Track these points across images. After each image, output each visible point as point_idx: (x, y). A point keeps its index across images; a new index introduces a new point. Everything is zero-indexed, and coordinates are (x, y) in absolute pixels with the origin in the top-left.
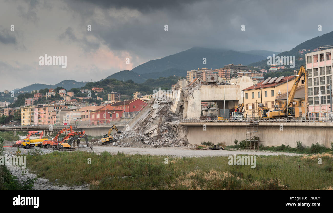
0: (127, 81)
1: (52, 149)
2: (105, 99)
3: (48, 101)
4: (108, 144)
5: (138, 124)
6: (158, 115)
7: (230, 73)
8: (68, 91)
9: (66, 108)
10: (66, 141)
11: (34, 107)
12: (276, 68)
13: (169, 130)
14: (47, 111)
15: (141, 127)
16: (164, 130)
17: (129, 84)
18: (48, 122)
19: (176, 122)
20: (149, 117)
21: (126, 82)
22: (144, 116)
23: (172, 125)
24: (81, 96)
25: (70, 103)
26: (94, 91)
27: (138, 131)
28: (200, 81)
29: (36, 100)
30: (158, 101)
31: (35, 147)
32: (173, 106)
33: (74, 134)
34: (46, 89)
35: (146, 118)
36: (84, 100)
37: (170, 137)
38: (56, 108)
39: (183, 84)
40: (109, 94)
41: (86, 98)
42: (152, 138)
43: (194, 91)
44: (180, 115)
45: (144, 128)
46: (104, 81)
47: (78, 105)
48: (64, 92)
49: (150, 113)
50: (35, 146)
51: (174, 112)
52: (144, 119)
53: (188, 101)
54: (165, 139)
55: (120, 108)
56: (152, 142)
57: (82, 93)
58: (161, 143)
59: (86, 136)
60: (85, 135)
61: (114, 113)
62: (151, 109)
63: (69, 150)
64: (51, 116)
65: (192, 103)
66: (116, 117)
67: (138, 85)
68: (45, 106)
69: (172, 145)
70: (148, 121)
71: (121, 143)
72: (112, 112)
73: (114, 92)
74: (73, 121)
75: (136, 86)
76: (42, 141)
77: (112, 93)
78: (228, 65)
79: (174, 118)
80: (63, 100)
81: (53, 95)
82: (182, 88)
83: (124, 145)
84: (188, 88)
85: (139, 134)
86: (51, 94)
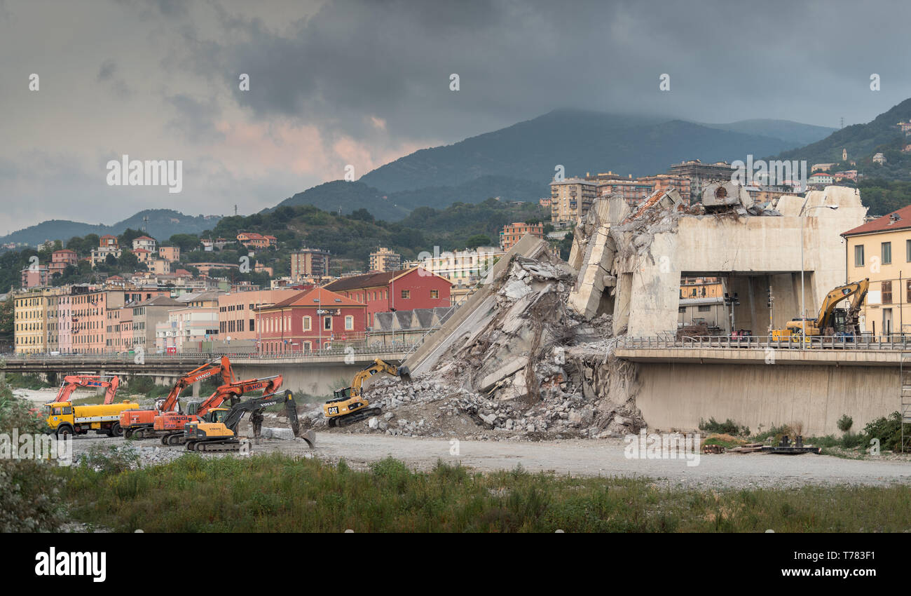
0: (351, 213)
1: (159, 441)
2: (280, 272)
3: (96, 275)
4: (350, 424)
5: (450, 355)
6: (527, 322)
7: (689, 189)
8: (160, 243)
9: (164, 298)
10: (216, 415)
11: (57, 294)
12: (831, 178)
13: (569, 376)
14: (101, 305)
15: (464, 363)
16: (549, 377)
17: (357, 222)
18: (105, 341)
19: (594, 346)
20: (492, 327)
21: (348, 217)
22: (471, 324)
23: (578, 358)
24: (204, 261)
25: (173, 282)
26: (245, 244)
27: (454, 378)
28: (672, 202)
29: (56, 271)
30: (523, 273)
31: (91, 434)
32: (576, 290)
33: (242, 389)
34: (90, 235)
35: (481, 330)
36: (212, 273)
37: (574, 399)
38: (131, 296)
39: (612, 210)
40: (295, 253)
41: (219, 268)
42: (508, 404)
43: (654, 238)
44: (603, 322)
45: (476, 367)
46: (276, 211)
47: (200, 289)
48: (149, 247)
49: (494, 315)
50: (90, 429)
51: (582, 312)
52: (472, 336)
53: (635, 274)
54: (556, 409)
55: (356, 299)
56: (510, 417)
57: (206, 249)
58: (541, 423)
59: (290, 398)
60: (288, 392)
61: (339, 313)
62: (500, 299)
63: (228, 446)
64: (116, 322)
65: (647, 280)
66: (346, 329)
67: (385, 227)
68: (94, 289)
69: (588, 431)
70: (489, 344)
71: (399, 421)
72: (331, 310)
73: (310, 248)
74: (192, 340)
75: (380, 230)
76: (115, 413)
77: (304, 250)
78: (683, 162)
79: (580, 332)
80: (147, 272)
81: (114, 255)
82: (609, 225)
83: (411, 428)
84: (632, 224)
85: (459, 387)
86: (107, 254)
